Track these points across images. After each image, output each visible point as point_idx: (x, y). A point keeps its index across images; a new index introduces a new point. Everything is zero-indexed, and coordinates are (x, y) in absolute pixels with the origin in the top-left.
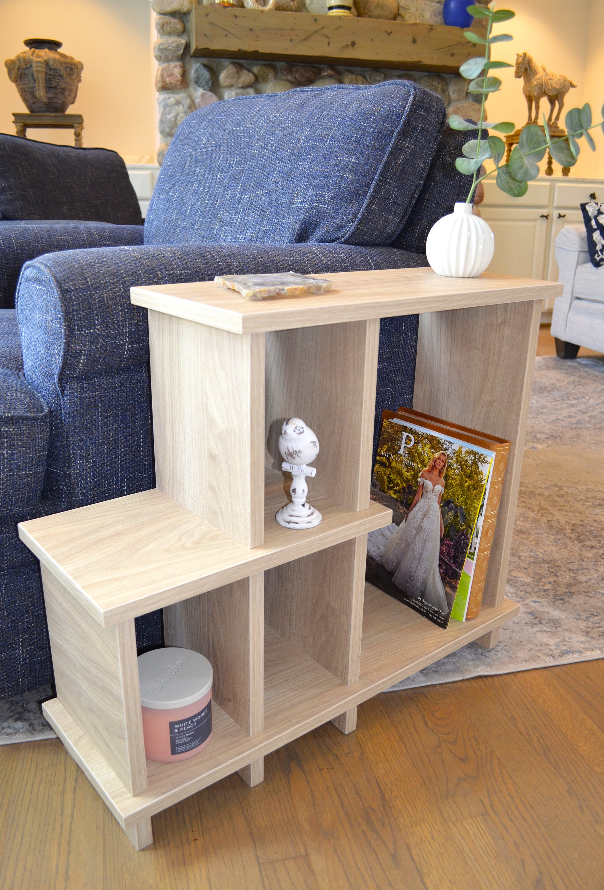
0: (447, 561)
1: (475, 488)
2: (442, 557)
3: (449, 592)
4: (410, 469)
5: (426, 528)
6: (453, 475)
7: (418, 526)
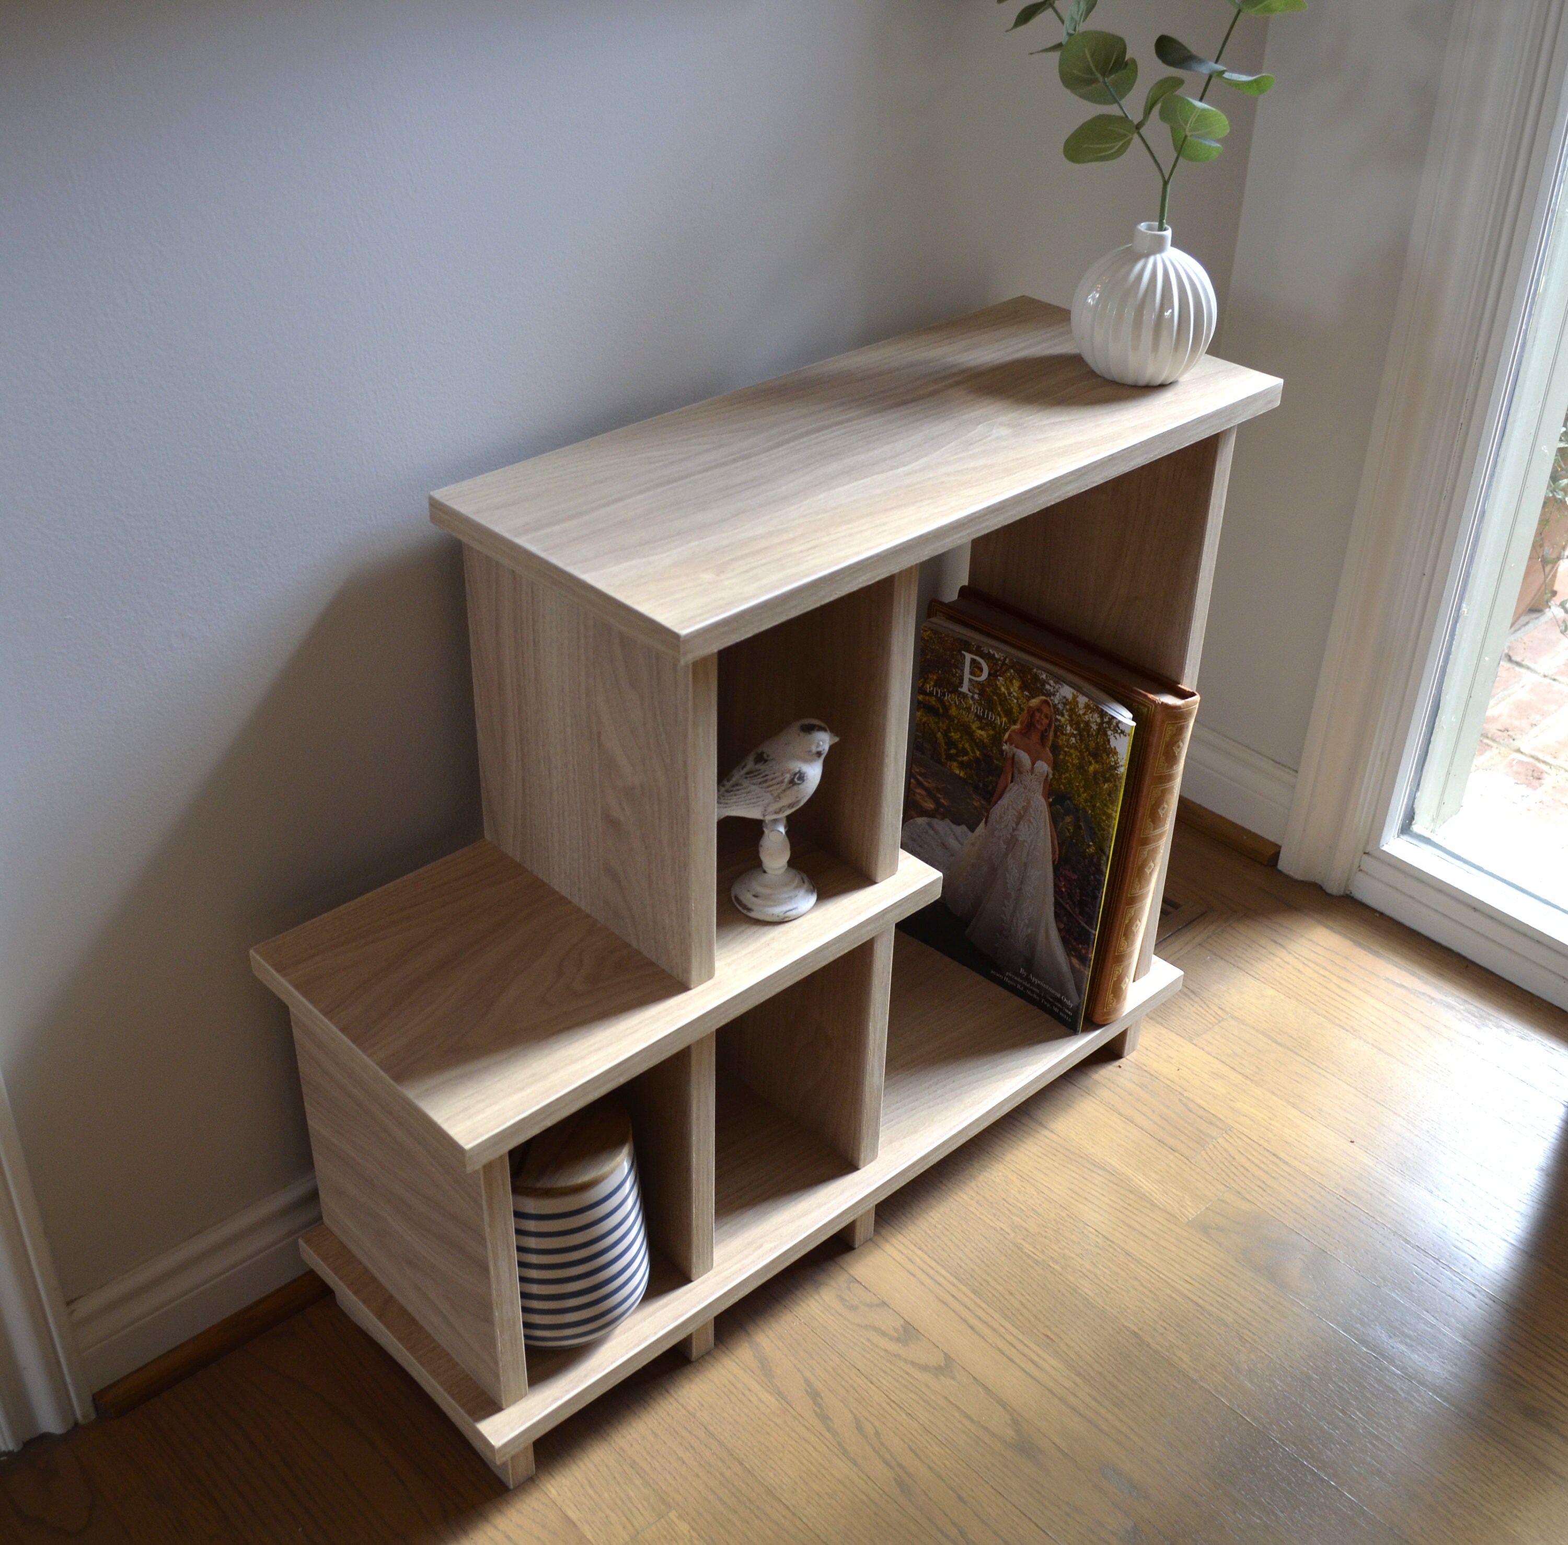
0: (1068, 908)
1: (1107, 780)
2: (1060, 900)
3: (1077, 966)
4: (987, 724)
5: (1024, 841)
6: (1067, 746)
7: (1009, 836)
